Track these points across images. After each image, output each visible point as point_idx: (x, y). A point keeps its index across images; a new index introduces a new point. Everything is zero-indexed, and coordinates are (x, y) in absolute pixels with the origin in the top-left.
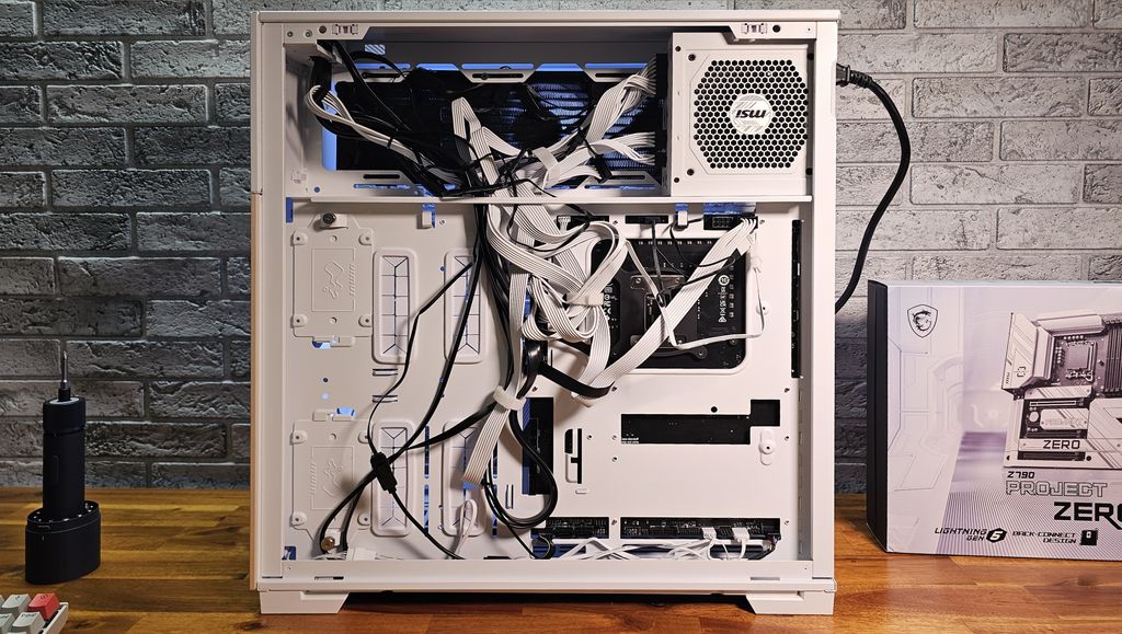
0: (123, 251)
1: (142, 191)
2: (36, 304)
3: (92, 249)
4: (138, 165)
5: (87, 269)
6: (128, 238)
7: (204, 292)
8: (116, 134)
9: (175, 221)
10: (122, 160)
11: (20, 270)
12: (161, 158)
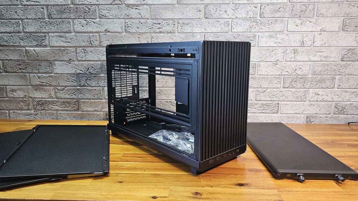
0: (46, 46)
1: (51, 27)
2: (20, 63)
3: (36, 46)
4: (49, 18)
5: (35, 52)
6: (47, 42)
7: (70, 59)
8: (42, 8)
9: (61, 36)
10: (44, 17)
11: (15, 51)
12: (56, 16)
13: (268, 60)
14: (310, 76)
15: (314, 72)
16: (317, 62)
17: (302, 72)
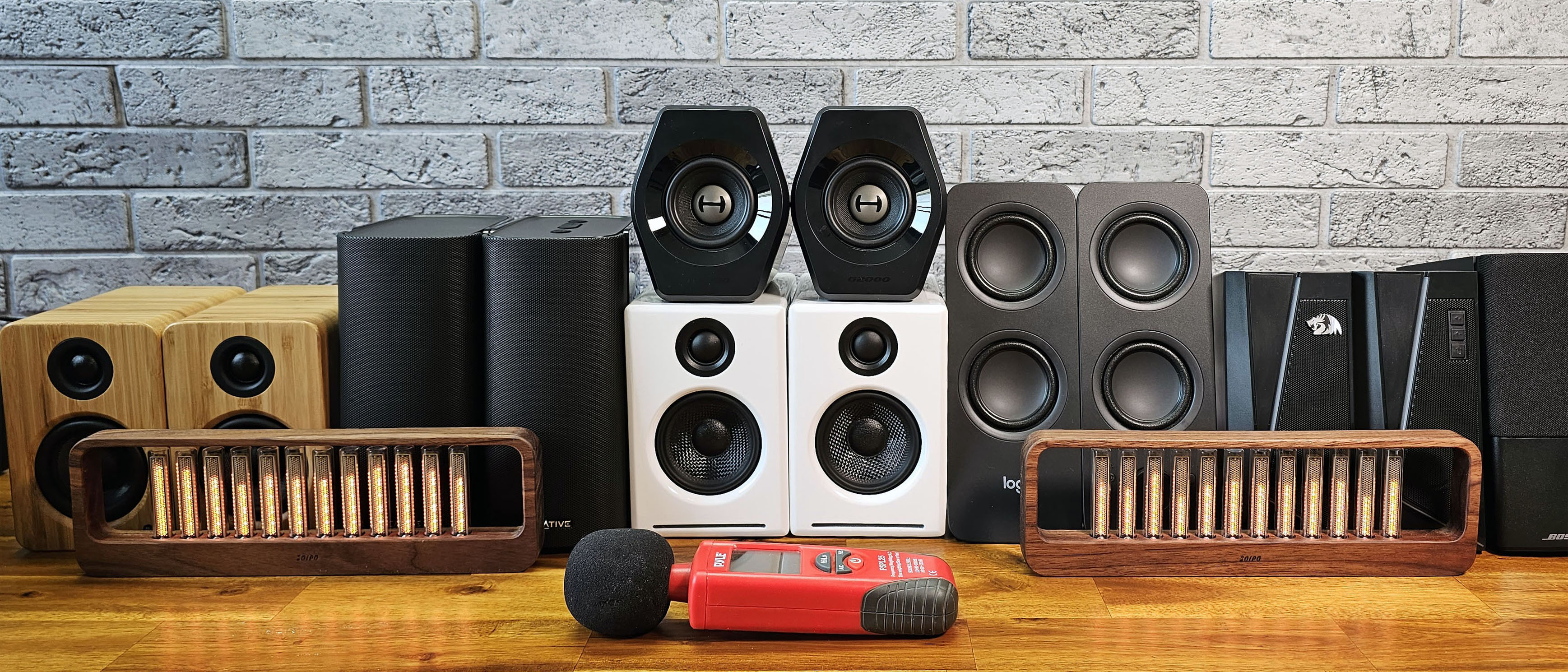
13: (1259, 118)
14: (1450, 190)
15: (1465, 172)
16: (1482, 128)
17: (1411, 173)
